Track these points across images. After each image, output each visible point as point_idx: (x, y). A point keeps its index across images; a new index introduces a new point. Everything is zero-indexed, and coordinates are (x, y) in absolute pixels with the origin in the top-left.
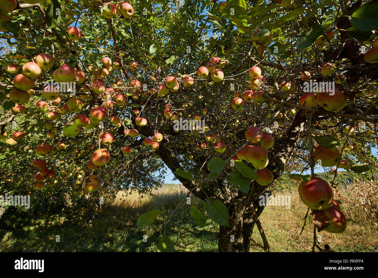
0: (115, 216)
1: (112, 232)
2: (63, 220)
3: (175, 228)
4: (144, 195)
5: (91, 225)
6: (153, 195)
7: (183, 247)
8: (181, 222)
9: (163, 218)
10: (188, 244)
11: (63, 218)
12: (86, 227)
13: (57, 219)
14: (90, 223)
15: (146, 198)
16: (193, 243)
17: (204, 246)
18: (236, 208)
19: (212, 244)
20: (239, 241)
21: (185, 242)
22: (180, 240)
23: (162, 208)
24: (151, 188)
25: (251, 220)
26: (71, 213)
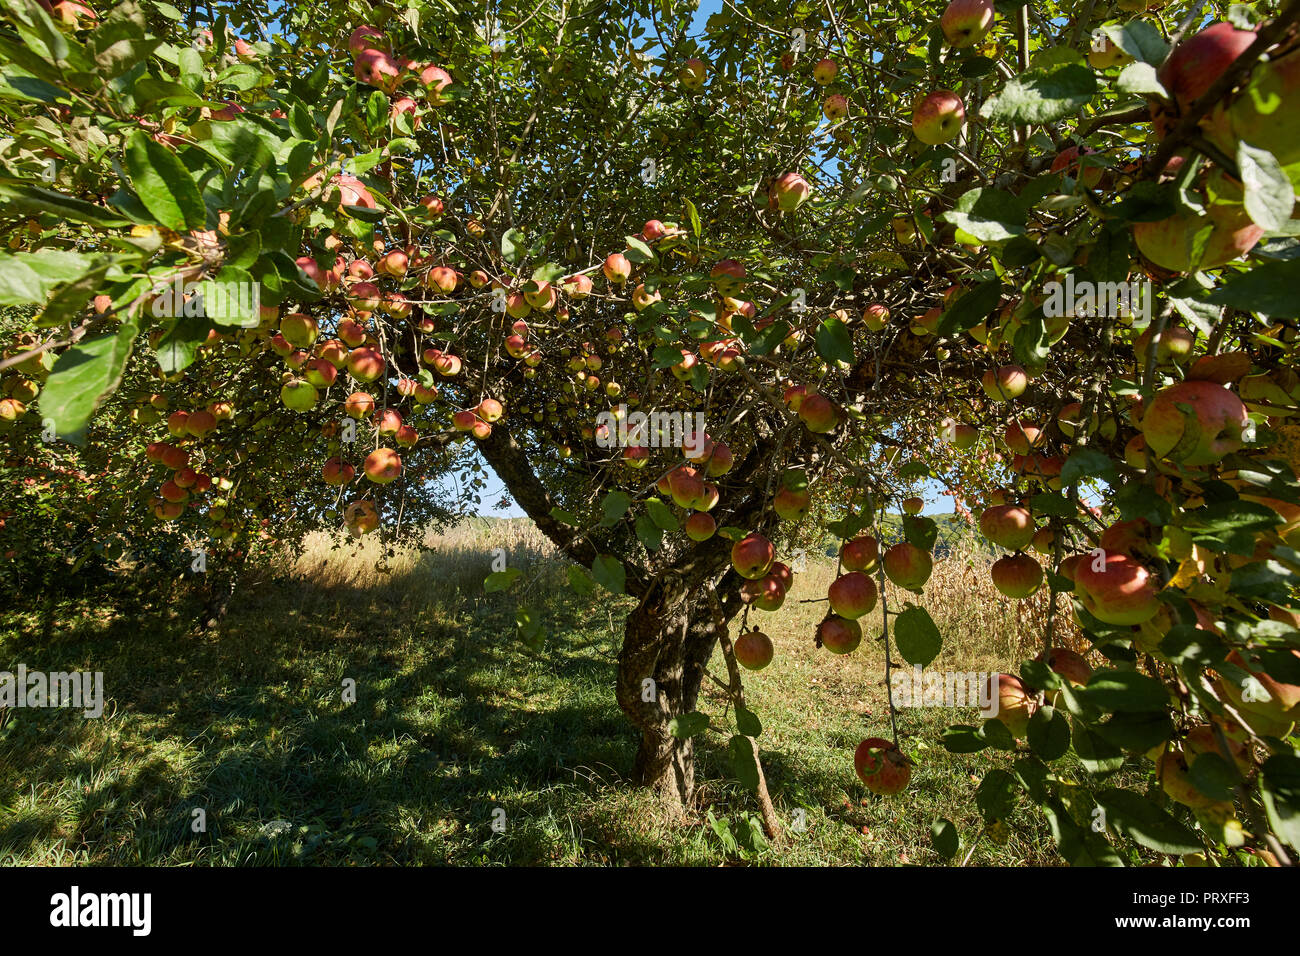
0: (297, 608)
1: (290, 656)
2: (105, 616)
3: (496, 651)
4: (397, 548)
5: (214, 634)
6: (425, 549)
7: (517, 699)
8: (514, 634)
9: (458, 620)
10: (534, 692)
11: (106, 611)
12: (197, 639)
13: (85, 614)
14: (212, 629)
15: (404, 558)
16: (547, 689)
17: (581, 696)
18: (667, 588)
19: (602, 692)
20: (671, 675)
21: (525, 688)
22: (509, 681)
23: (454, 590)
24: (422, 528)
25: (710, 628)
26: (134, 594)
